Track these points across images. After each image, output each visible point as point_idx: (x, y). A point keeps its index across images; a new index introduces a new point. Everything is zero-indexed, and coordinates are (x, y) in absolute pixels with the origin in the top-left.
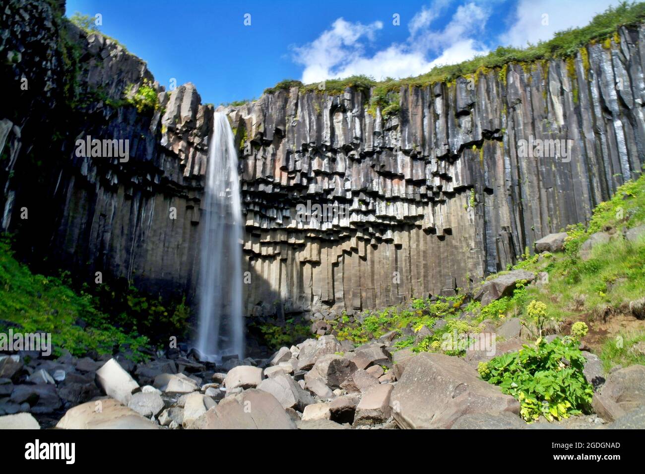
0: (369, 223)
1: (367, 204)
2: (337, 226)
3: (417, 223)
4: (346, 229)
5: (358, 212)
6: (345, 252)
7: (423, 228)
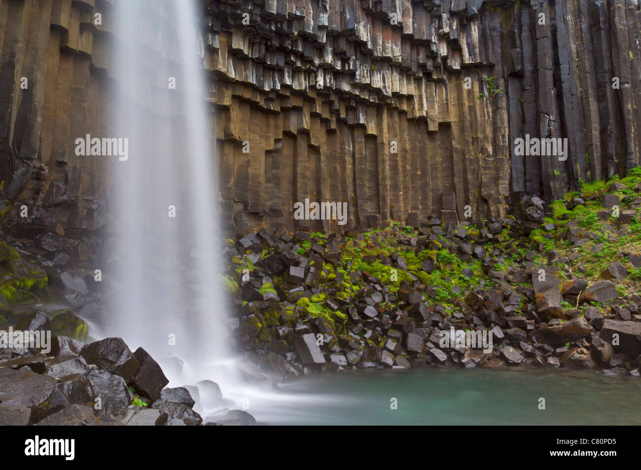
0: (339, 92)
1: (345, 60)
2: (289, 87)
3: (405, 107)
4: (301, 94)
5: (327, 69)
6: (288, 134)
7: (410, 116)
